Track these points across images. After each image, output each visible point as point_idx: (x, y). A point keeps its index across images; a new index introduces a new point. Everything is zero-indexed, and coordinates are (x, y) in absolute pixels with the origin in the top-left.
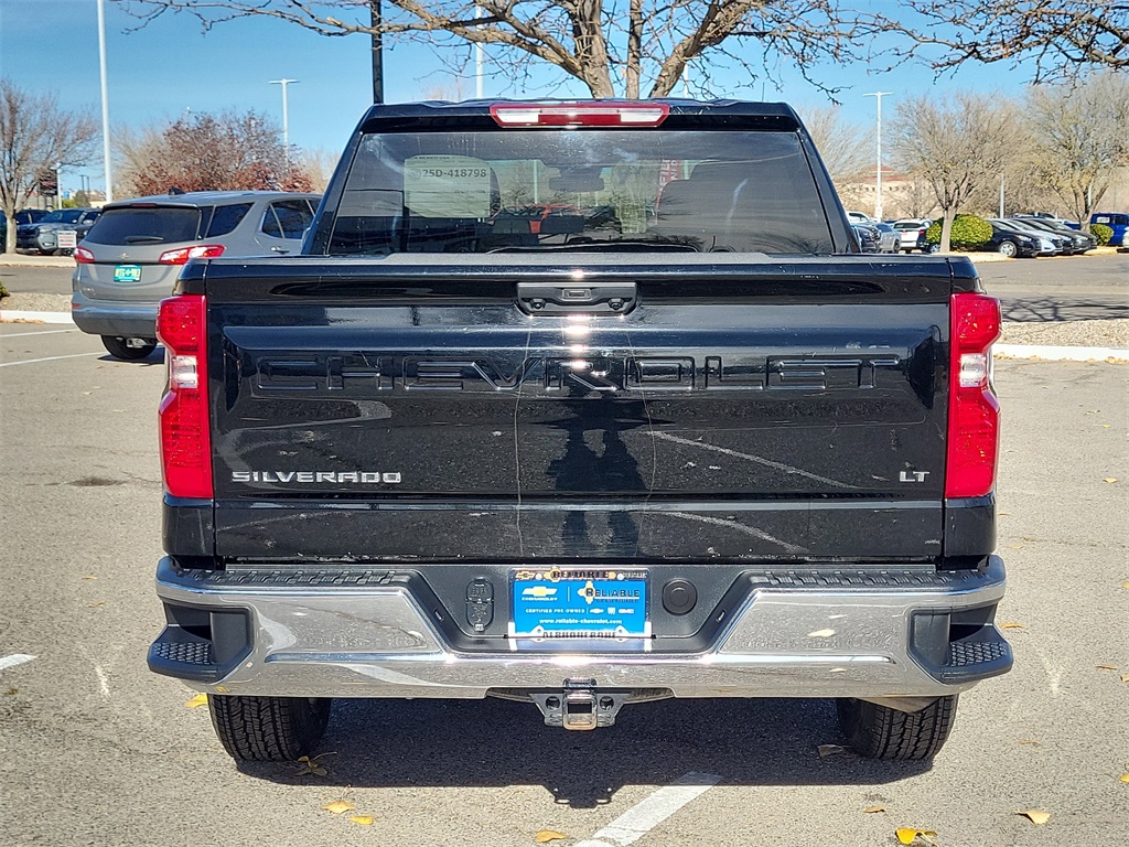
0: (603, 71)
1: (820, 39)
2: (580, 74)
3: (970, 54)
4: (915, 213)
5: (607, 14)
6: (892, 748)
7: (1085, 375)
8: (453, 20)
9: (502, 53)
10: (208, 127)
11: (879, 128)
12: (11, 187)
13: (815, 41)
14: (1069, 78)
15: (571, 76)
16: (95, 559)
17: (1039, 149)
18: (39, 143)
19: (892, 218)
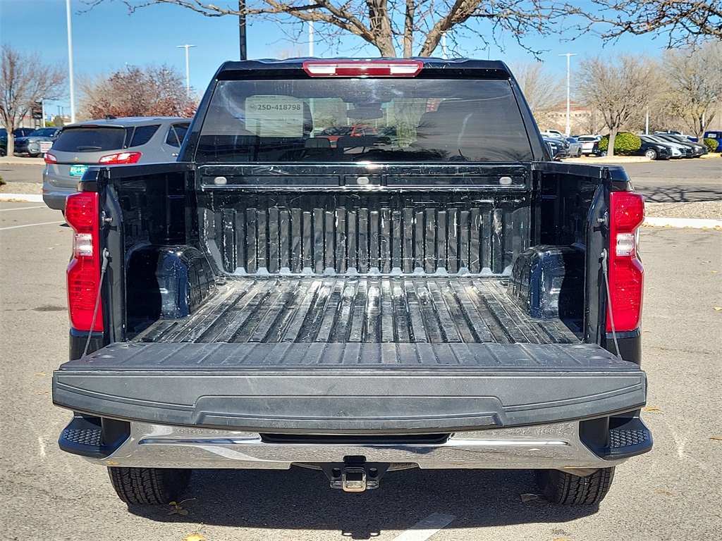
0: (389, 40)
1: (529, 19)
2: (374, 41)
3: (626, 29)
4: (592, 131)
5: (392, 3)
6: (571, 498)
7: (701, 238)
8: (291, 6)
9: (324, 28)
10: (136, 75)
11: (568, 76)
12: (11, 114)
13: (526, 20)
14: (690, 45)
15: (368, 43)
16: (45, 362)
17: (671, 90)
18: (28, 86)
19: (577, 134)
